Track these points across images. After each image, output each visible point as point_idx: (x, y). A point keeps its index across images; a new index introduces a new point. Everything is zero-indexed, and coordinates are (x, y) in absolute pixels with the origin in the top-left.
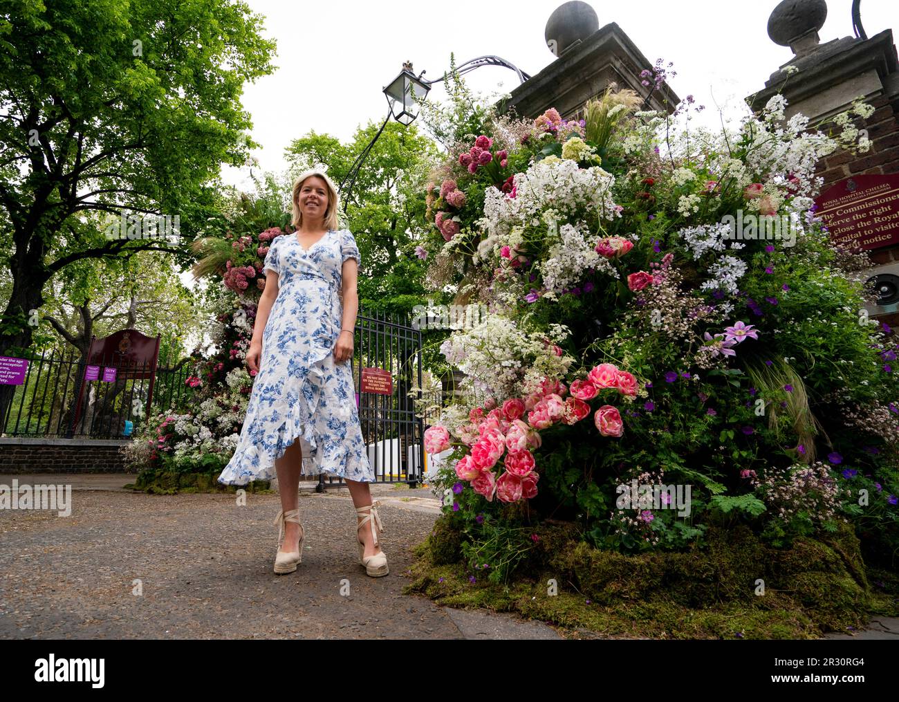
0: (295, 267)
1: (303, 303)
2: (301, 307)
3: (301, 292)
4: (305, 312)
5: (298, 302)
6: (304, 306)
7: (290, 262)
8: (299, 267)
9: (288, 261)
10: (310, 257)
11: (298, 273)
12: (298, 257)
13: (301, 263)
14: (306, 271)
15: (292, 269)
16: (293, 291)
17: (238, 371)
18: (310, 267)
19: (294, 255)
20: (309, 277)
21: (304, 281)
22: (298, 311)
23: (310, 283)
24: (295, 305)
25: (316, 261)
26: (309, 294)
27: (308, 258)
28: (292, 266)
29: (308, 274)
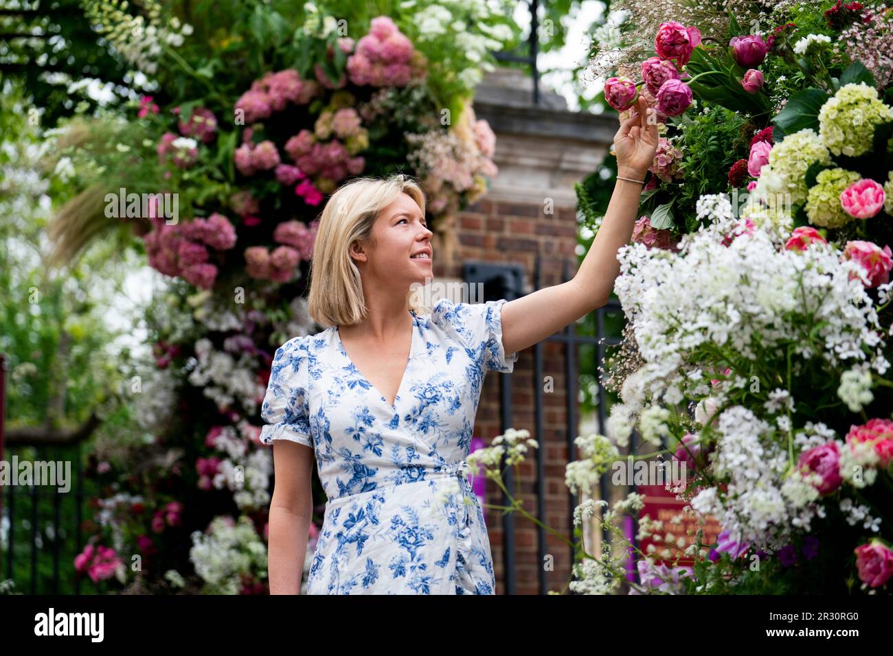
0: (378, 453)
1: (417, 544)
2: (413, 555)
3: (404, 517)
4: (423, 567)
5: (404, 542)
6: (419, 551)
7: (363, 442)
8: (386, 450)
9: (357, 437)
10: (408, 418)
11: (385, 466)
12: (380, 427)
13: (390, 440)
14: (405, 462)
15: (369, 458)
16: (385, 514)
17: (223, 529)
18: (411, 448)
19: (369, 421)
20: (415, 474)
21: (406, 486)
22: (408, 566)
23: (421, 487)
24: (401, 552)
25: (424, 427)
26: (427, 519)
27: (402, 422)
28: (370, 452)
29: (410, 467)
